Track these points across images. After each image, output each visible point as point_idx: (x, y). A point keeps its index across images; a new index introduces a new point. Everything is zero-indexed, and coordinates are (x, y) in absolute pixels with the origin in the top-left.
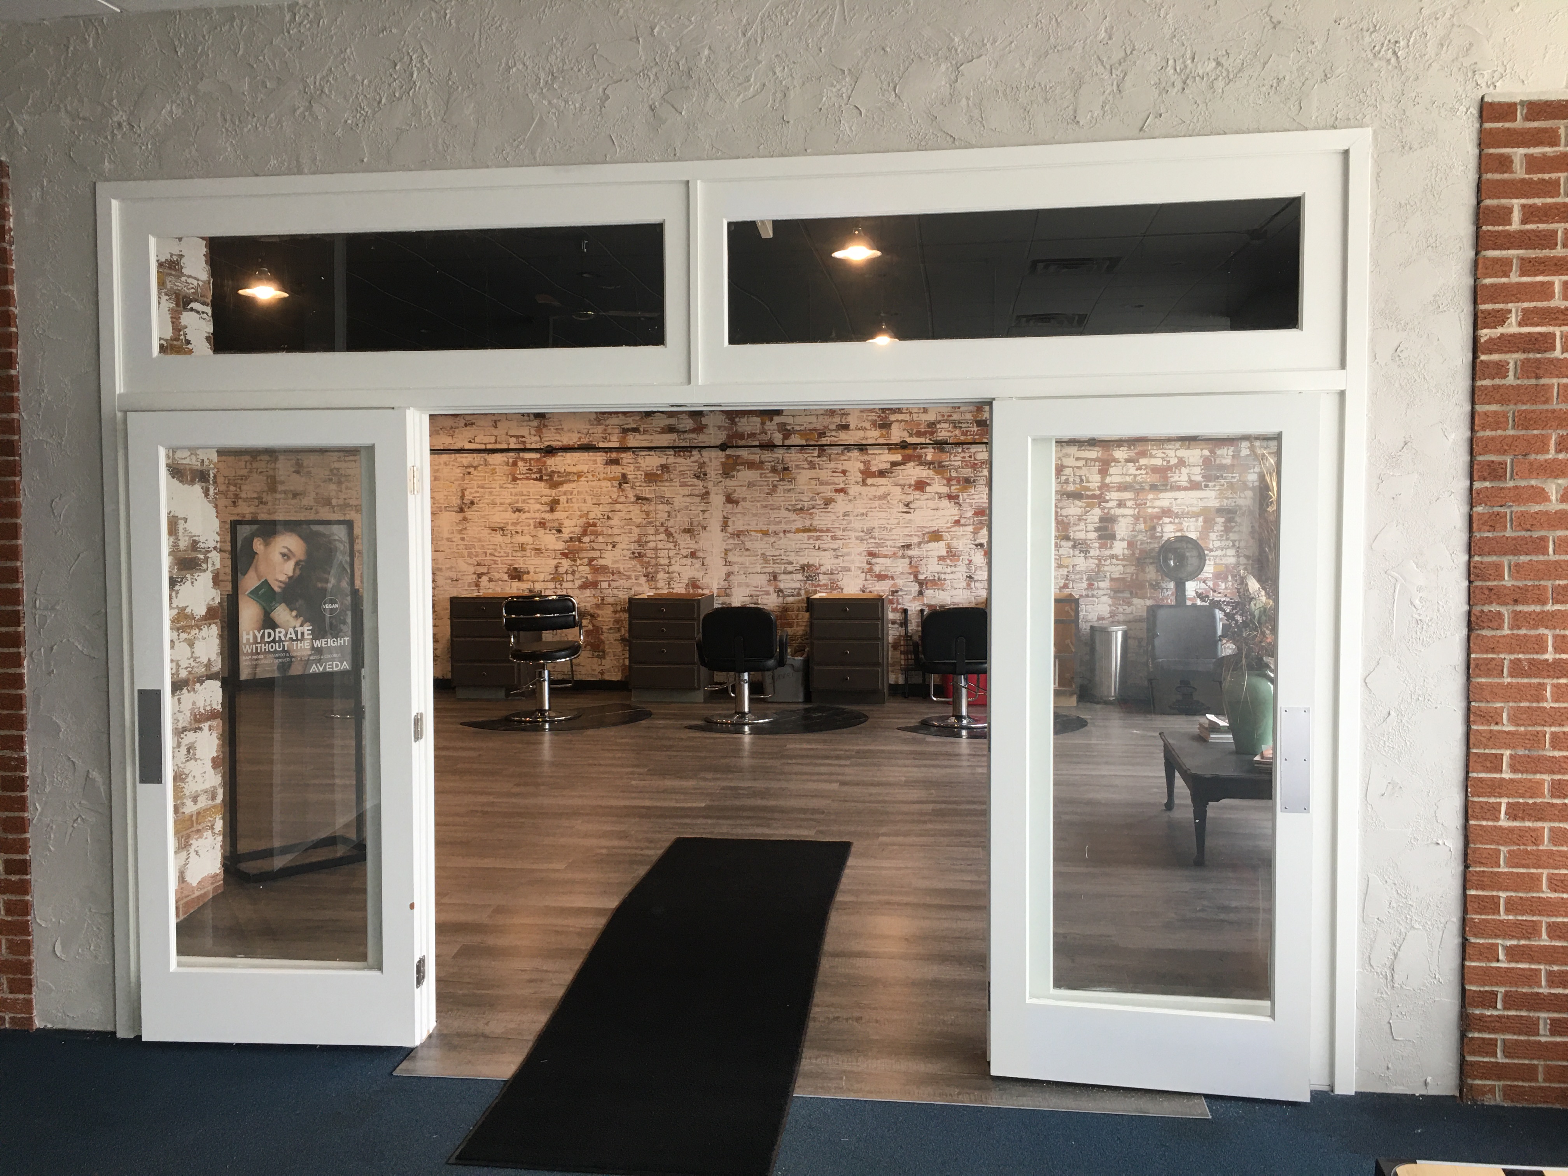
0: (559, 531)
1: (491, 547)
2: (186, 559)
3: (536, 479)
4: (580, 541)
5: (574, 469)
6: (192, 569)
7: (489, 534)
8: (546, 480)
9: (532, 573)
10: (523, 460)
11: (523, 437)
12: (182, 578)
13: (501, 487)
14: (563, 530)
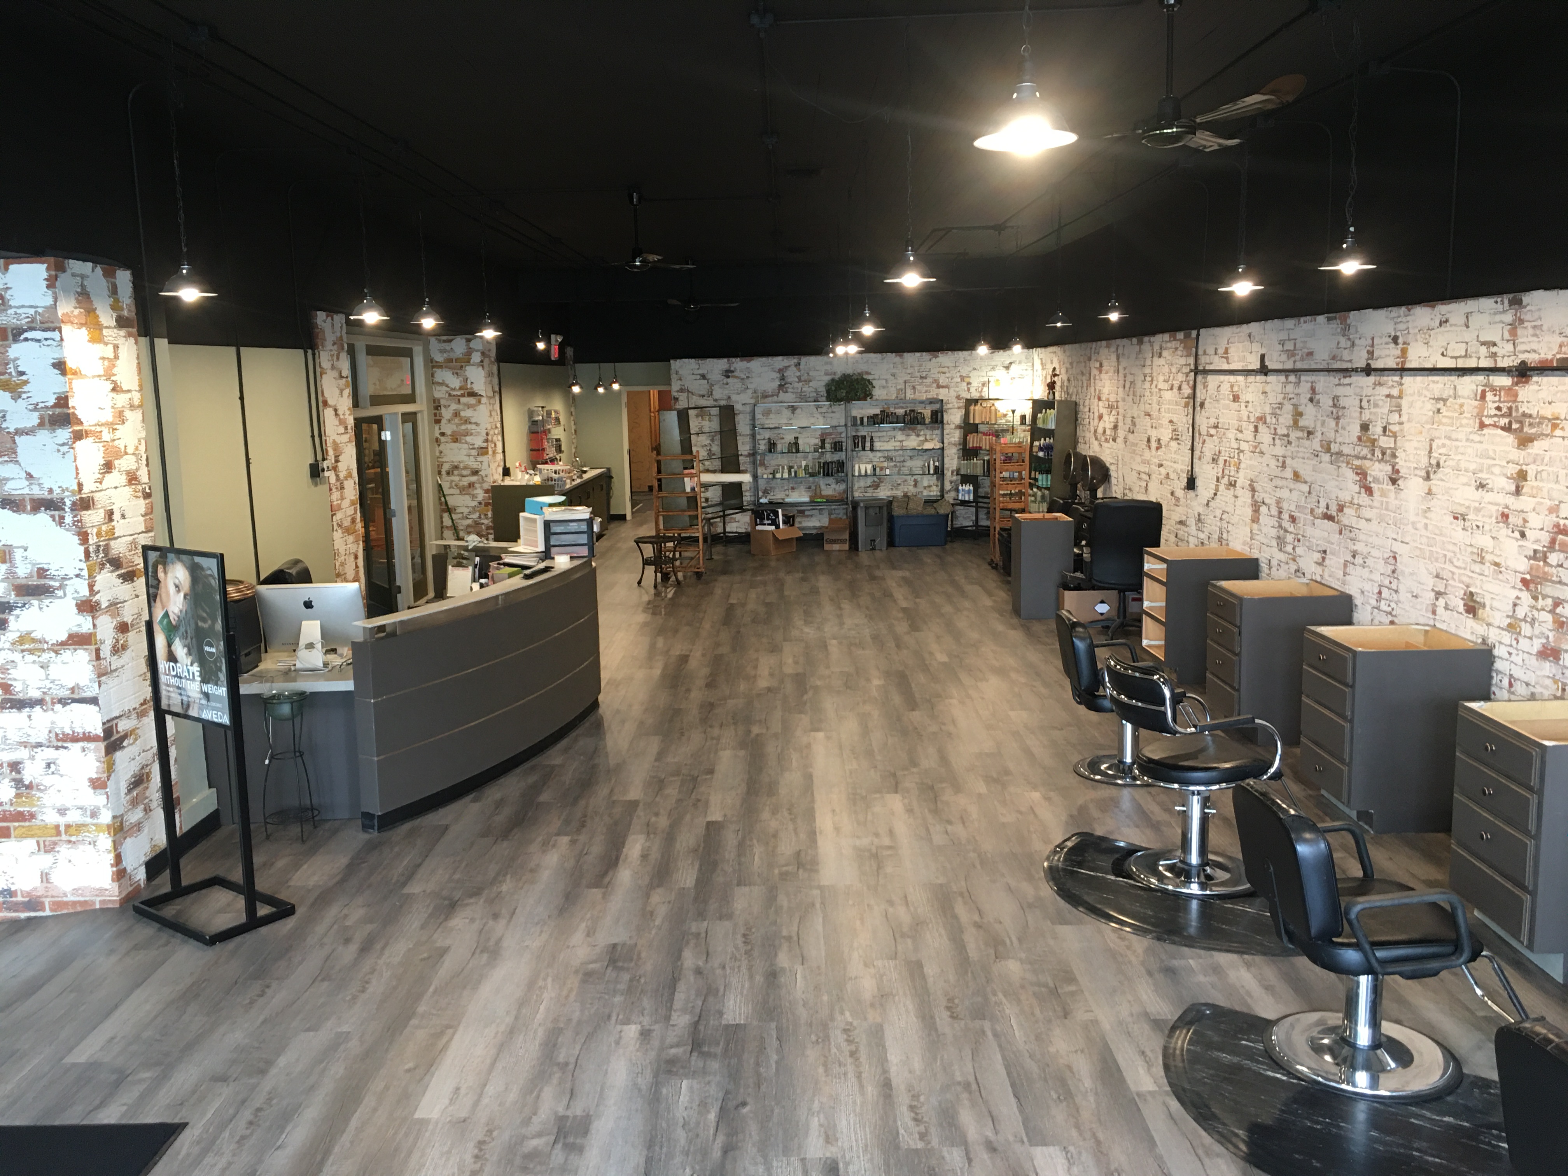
0: (1523, 535)
1: (1451, 547)
2: (28, 586)
3: (1503, 428)
4: (1545, 559)
5: (1548, 412)
6: (41, 595)
7: (1451, 523)
8: (1516, 430)
9: (1488, 608)
10: (1493, 389)
11: (1495, 344)
12: (25, 604)
13: (1467, 440)
14: (1528, 533)
